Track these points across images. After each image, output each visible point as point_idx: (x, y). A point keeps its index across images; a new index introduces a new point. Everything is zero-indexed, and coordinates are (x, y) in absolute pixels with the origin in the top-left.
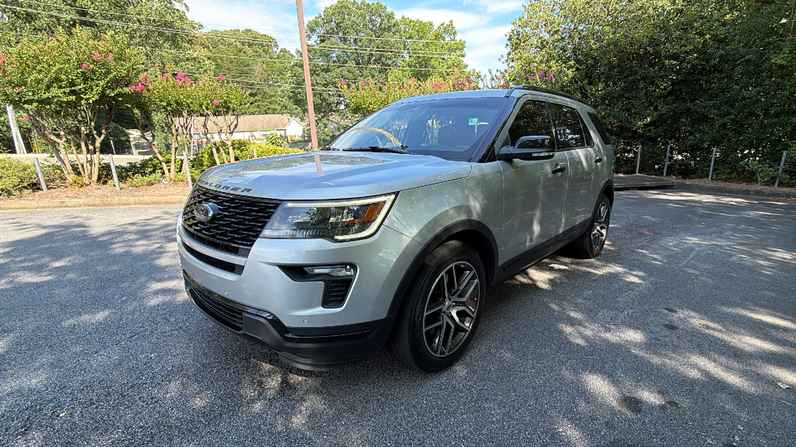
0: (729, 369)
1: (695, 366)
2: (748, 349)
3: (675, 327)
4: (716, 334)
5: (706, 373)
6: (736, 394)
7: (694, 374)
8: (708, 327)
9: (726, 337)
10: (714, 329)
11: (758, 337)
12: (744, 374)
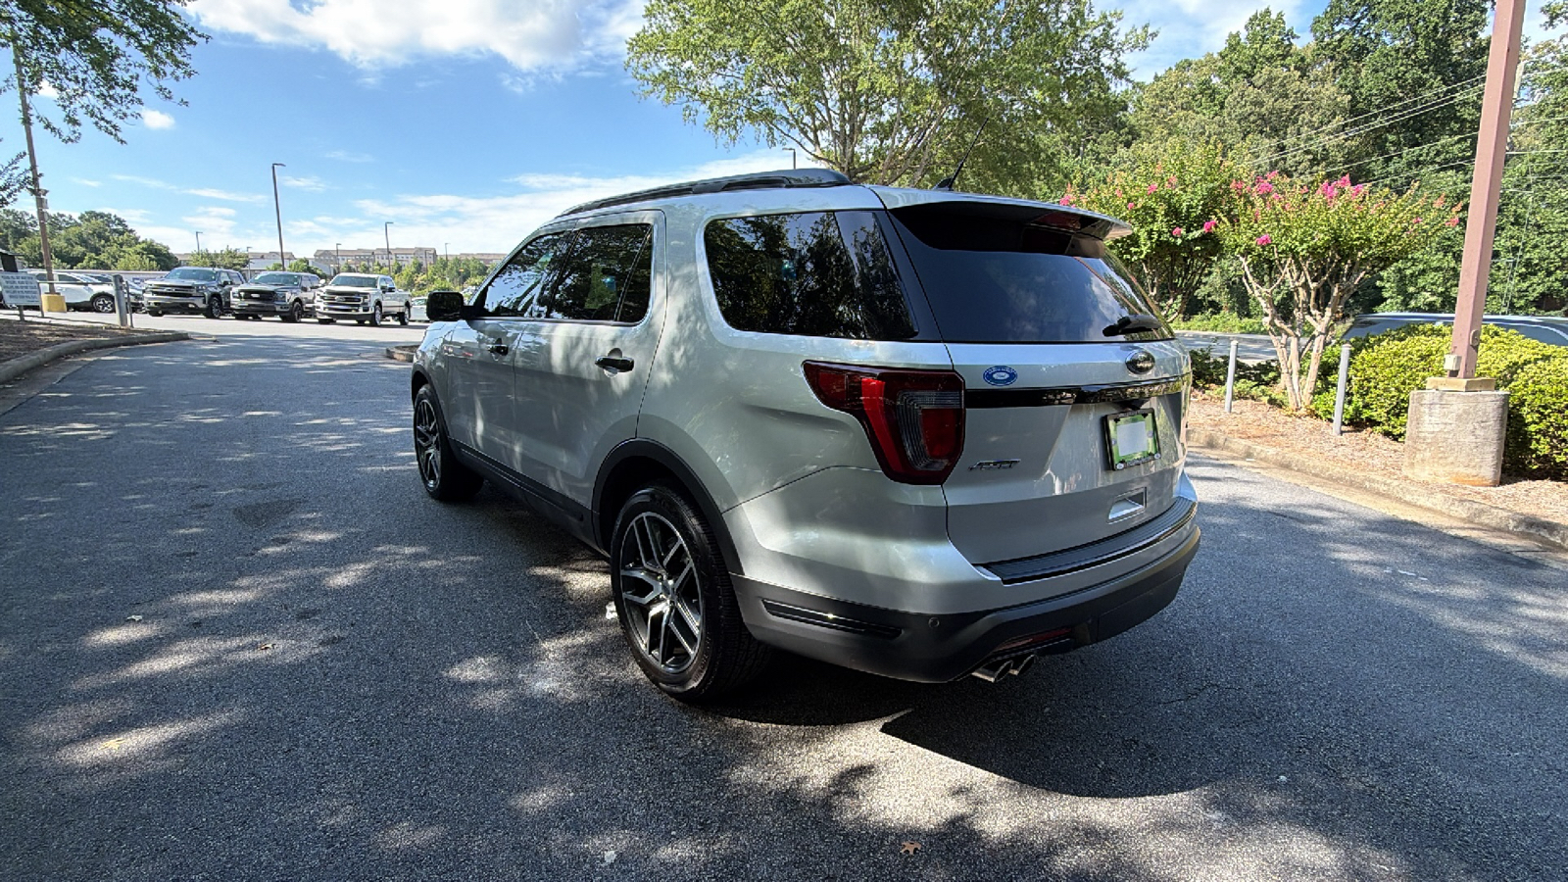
0: (205, 606)
1: (247, 588)
2: (183, 645)
3: (302, 617)
4: (235, 642)
5: (232, 588)
6: (192, 587)
7: (245, 582)
8: (254, 646)
9: (220, 645)
10: (243, 648)
11: (163, 674)
12: (184, 610)
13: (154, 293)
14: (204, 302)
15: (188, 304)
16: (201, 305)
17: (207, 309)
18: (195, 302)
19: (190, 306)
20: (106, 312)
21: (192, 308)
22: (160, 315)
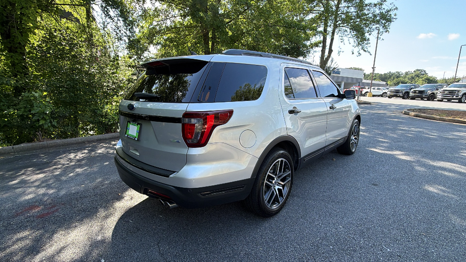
13: (390, 92)
14: (402, 94)
15: (397, 95)
16: (401, 95)
17: (403, 96)
18: (399, 94)
19: (398, 95)
20: (385, 97)
21: (398, 96)
22: (391, 98)
